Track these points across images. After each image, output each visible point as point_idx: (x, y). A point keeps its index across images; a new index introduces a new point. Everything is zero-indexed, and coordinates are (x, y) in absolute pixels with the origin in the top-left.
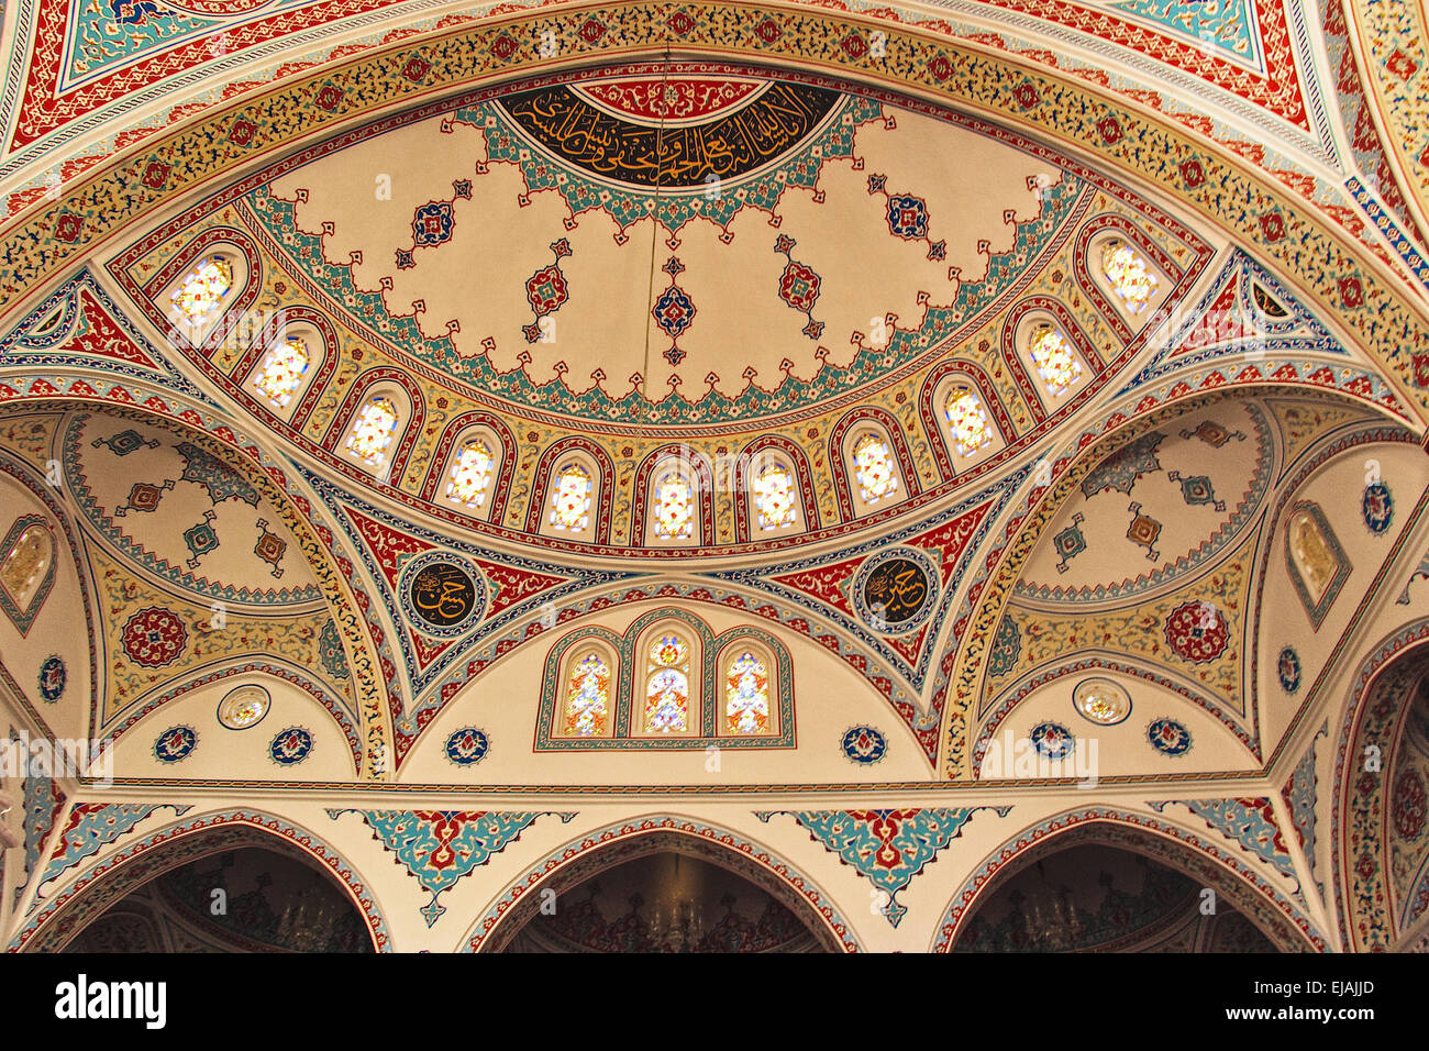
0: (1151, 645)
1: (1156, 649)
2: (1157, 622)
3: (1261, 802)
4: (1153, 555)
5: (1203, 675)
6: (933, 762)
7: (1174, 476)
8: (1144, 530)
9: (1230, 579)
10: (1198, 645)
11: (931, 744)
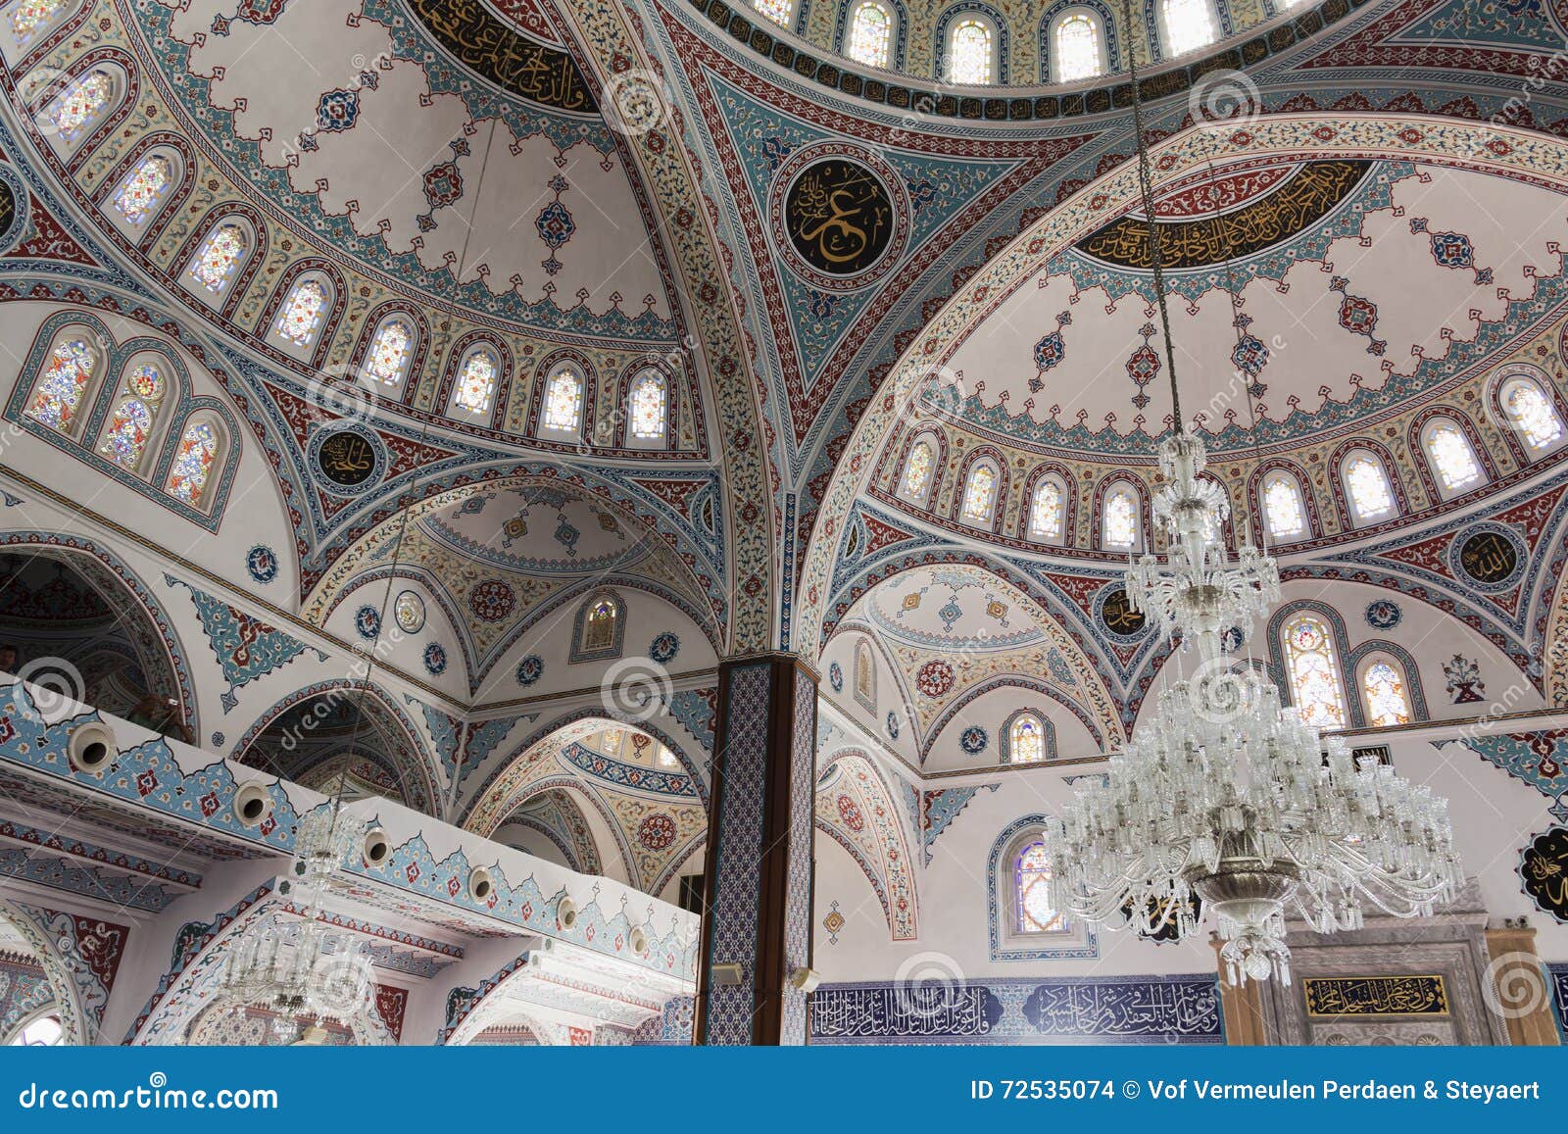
1: (461, 591)
2: (475, 578)
4: (507, 544)
8: (516, 528)
9: (538, 588)
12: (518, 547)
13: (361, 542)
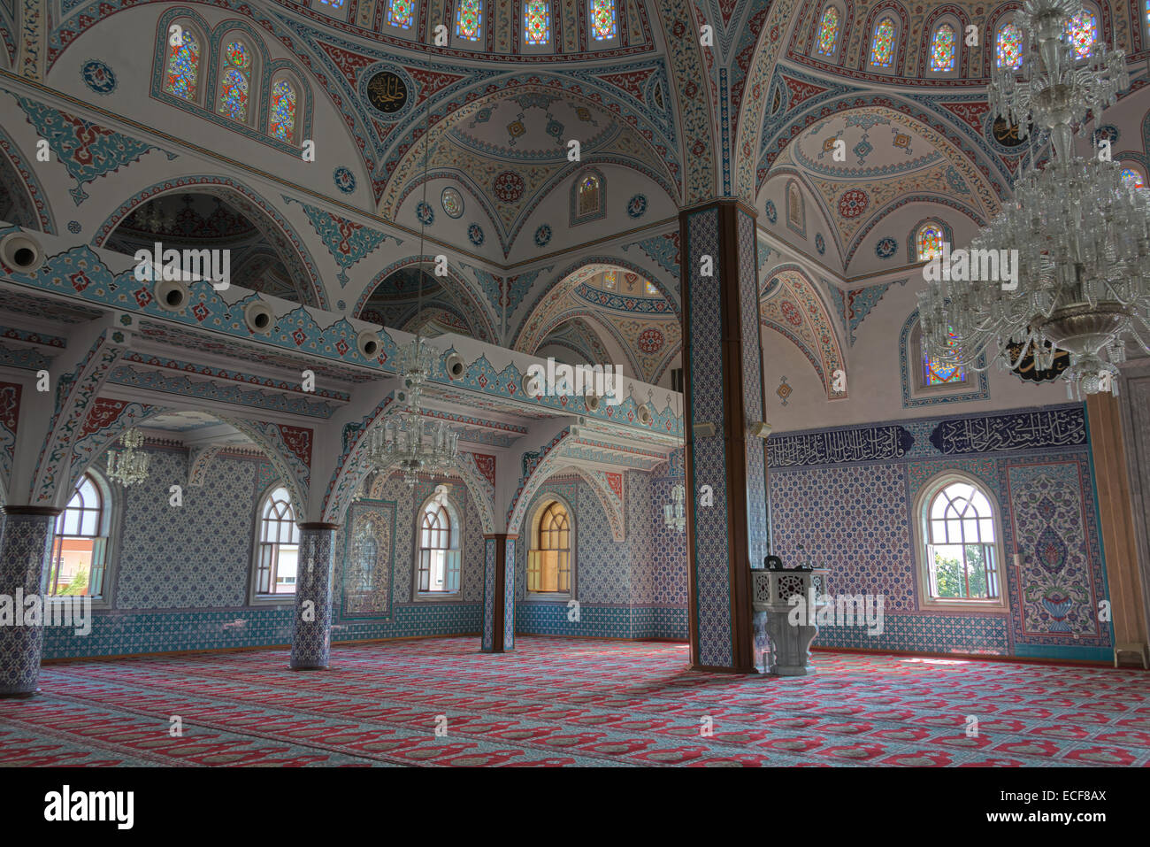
0: (485, 180)
1: (485, 183)
2: (494, 172)
3: (500, 280)
4: (512, 143)
5: (500, 207)
6: (378, 201)
7: (549, 116)
8: (517, 129)
9: (540, 173)
10: (505, 193)
11: (378, 190)
12: (521, 144)
13: (408, 155)
